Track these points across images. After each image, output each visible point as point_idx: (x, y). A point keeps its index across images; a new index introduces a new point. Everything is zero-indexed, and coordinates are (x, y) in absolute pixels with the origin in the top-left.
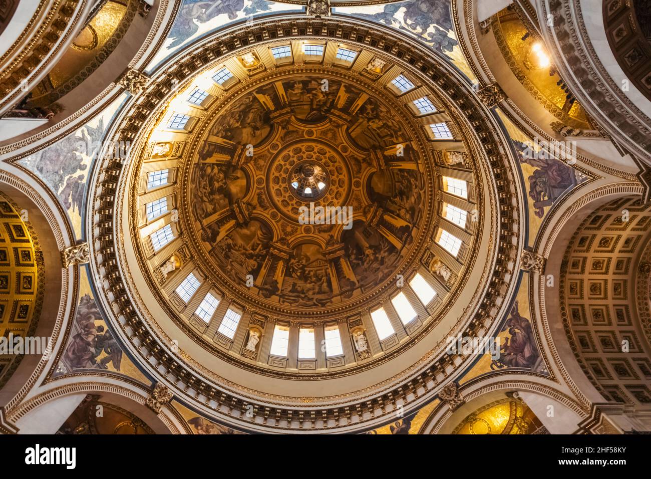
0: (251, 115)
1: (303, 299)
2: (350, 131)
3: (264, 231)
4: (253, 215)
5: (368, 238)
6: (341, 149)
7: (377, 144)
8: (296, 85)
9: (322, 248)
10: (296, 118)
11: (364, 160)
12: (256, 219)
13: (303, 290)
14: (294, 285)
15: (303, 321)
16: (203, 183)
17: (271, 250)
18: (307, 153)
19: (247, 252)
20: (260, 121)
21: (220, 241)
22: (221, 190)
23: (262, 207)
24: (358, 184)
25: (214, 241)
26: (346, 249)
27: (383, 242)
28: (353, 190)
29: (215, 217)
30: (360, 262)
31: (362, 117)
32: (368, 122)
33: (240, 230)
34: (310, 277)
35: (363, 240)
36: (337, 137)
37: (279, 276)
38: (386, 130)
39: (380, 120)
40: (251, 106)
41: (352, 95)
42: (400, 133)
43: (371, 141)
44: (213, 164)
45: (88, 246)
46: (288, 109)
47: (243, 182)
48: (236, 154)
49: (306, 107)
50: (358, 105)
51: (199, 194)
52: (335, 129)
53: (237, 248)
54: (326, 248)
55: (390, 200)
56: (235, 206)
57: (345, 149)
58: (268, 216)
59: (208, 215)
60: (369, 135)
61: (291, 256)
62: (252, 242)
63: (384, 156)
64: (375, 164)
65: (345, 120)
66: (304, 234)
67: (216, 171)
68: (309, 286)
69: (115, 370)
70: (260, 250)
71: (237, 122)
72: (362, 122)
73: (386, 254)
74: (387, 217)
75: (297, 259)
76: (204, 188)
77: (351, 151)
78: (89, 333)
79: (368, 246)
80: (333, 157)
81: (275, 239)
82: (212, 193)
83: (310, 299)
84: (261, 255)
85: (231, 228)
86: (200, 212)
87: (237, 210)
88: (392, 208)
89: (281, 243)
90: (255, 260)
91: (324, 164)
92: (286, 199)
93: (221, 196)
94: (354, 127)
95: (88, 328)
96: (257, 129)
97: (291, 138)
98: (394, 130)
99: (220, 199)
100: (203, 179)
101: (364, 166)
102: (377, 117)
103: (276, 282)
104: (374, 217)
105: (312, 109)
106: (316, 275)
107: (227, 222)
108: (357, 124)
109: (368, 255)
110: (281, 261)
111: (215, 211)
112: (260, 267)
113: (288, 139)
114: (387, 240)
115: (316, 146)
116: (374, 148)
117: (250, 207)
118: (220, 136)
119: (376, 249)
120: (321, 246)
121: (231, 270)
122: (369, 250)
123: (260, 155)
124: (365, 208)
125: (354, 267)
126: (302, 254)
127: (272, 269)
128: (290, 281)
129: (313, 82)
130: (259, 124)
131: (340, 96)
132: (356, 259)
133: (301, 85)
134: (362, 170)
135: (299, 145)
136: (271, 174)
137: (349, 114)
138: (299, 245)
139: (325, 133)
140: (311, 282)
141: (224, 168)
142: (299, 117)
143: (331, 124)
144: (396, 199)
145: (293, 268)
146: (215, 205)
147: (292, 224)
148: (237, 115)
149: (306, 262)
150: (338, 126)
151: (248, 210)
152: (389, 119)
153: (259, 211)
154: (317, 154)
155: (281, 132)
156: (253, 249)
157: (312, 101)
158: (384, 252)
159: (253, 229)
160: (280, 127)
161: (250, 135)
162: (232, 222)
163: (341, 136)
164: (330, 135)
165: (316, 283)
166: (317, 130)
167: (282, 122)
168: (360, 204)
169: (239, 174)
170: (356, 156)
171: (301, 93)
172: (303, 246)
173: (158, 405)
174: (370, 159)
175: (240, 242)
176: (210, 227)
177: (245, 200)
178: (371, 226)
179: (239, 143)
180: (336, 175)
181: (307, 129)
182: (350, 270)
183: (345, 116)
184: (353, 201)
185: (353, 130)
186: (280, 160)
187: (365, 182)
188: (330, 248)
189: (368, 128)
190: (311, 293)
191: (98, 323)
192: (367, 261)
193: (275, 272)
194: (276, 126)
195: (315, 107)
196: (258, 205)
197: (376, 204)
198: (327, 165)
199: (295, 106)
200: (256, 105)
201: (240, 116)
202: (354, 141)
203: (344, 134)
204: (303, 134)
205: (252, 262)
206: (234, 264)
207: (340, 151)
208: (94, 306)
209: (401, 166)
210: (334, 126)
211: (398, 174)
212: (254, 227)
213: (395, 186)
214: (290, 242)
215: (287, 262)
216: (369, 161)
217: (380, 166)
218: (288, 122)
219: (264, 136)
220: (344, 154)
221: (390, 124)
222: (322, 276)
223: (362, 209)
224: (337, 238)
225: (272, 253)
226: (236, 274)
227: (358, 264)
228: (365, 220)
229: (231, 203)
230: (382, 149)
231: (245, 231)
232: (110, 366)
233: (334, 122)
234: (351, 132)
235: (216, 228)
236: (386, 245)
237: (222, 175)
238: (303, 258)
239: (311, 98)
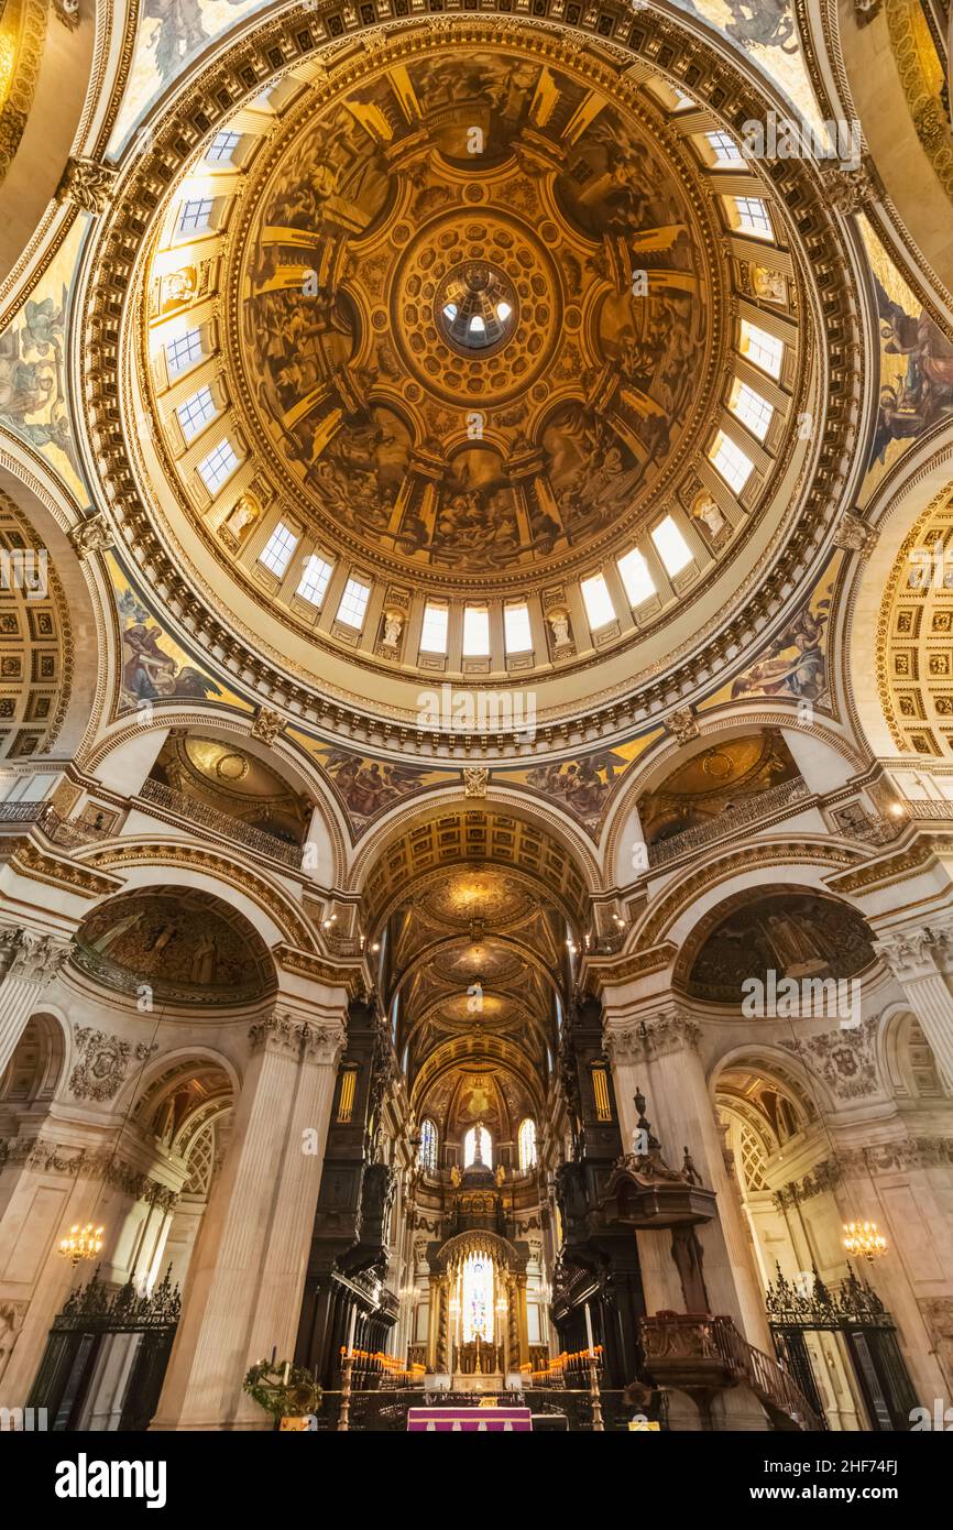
0: (355, 454)
1: (690, 371)
2: (358, 231)
3: (564, 420)
4: (534, 440)
5: (591, 172)
6: (403, 241)
7: (372, 162)
8: (286, 383)
9: (611, 290)
10: (354, 354)
11: (417, 183)
12: (541, 435)
13: (677, 362)
14: (665, 377)
15: (718, 394)
16: (466, 540)
17: (599, 410)
18: (420, 321)
19: (592, 464)
20: (364, 432)
21: (562, 517)
22: (482, 505)
23: (522, 417)
24: (475, 193)
25: (557, 528)
26: (616, 231)
27: (599, 136)
28: (489, 202)
29: (522, 518)
30: (643, 203)
31: (320, 215)
32: (326, 198)
33: (554, 471)
34: (661, 334)
35: (597, 184)
36: (377, 258)
37: (643, 406)
38: (332, 154)
39: (312, 177)
40: (336, 458)
41: (276, 258)
42: (326, 125)
43: (368, 178)
44: (437, 518)
45: (469, 766)
46: (336, 379)
47: (475, 454)
48: (424, 472)
49: (326, 343)
50: (293, 236)
51: (480, 547)
52: (360, 266)
53: (580, 484)
54: (610, 280)
55: (500, 109)
56: (513, 476)
57: (401, 232)
58: (541, 405)
59: (516, 535)
60: (356, 185)
61: (616, 367)
62: (578, 449)
63: (397, 138)
64: (420, 156)
65: (335, 249)
66: (581, 328)
67: (448, 513)
68: (673, 346)
69: (626, 766)
70: (594, 435)
71: (368, 478)
72: (331, 210)
73: (623, 134)
74: (542, 119)
75: (624, 357)
76: (472, 538)
77: (404, 218)
78: (571, 784)
79: (608, 175)
80: (423, 258)
81: (581, 397)
82: (483, 522)
83: (694, 356)
84: (603, 437)
85: (546, 489)
86: (507, 551)
87: (520, 473)
88: (518, 106)
89: (591, 385)
90: (608, 450)
91: (438, 277)
92: (511, 363)
93: (492, 504)
94: (346, 224)
95: (565, 783)
96: (381, 432)
97: (393, 359)
98: (324, 140)
99: (497, 505)
100: (457, 539)
101: (430, 182)
102: (307, 185)
103: (652, 416)
104: (546, 152)
105: (330, 328)
106: (659, 320)
107: (535, 496)
108: (338, 220)
109: (629, 180)
110: (622, 394)
111: (513, 519)
112: (620, 444)
113: (396, 367)
114: (591, 125)
115: (404, 300)
116: (383, 166)
117: (520, 444)
118: (389, 510)
119: (614, 156)
120: (607, 293)
121: (608, 506)
122: (618, 173)
123: (428, 422)
124: (527, 173)
125: (652, 222)
126: (615, 341)
127: (630, 417)
128: (657, 383)
129: (270, 352)
130: (371, 434)
131: (286, 282)
132: (636, 213)
133: (283, 373)
134: (443, 184)
135: (406, 340)
136: (464, 396)
137: (321, 246)
138: (599, 343)
139: (373, 286)
140: (668, 335)
141: (447, 497)
142: (348, 349)
143: (353, 278)
144: (494, 96)
145: (637, 370)
146: (503, 517)
147: (559, 351)
148: (355, 482)
149: (631, 336)
150: (353, 259)
151: (524, 448)
152: (300, 161)
153: (528, 427)
154: (420, 296)
155: (384, 384)
156: (589, 451)
157: (310, 336)
158: (621, 138)
159: (557, 443)
160: (375, 386)
161: (392, 448)
162: (538, 484)
163: (373, 248)
164: (377, 274)
165: (671, 327)
166: (370, 305)
167: (363, 385)
168: (520, 185)
169: (459, 464)
170: (412, 205)
171: (299, 364)
172: (602, 335)
173: (688, 731)
174: (412, 168)
175: (572, 475)
176: (534, 533)
177: (506, 454)
178: (565, 160)
179: (405, 468)
180: (461, 248)
181: (372, 328)
182: (656, 234)
183: (328, 253)
184: (513, 202)
185: (355, 224)
186: (437, 379)
187: (465, 173)
188: (612, 272)
189: (340, 195)
190: (685, 346)
191: (564, 771)
192: (639, 184)
193: (635, 413)
194: (372, 396)
195: (323, 325)
196: (517, 426)
197: (514, 144)
198: (440, 271)
199: (328, 370)
200: (336, 450)
201: (357, 476)
202: (380, 217)
203: (369, 240)
204: (384, 335)
205: (609, 458)
206: (603, 497)
207: (407, 243)
208: (542, 772)
209: (408, 96)
210: (355, 270)
211: (431, 99)
212: (554, 440)
213: (463, 100)
214: (591, 365)
215: (625, 381)
216: (417, 171)
217: (422, 143)
218: (362, 372)
219: (392, 418)
220: (413, 234)
221: (313, 153)
222: (662, 305)
223: (531, 181)
224: (592, 249)
225: (606, 411)
226: (618, 500)
227: (646, 208)
228: (554, 175)
229: (505, 484)
230: (380, 148)
231: (558, 460)
232: (619, 770)
233: (346, 271)
234: (361, 227)
235: (540, 520)
236: (601, 127)
237: (459, 501)
238: (625, 341)
239: (304, 339)
